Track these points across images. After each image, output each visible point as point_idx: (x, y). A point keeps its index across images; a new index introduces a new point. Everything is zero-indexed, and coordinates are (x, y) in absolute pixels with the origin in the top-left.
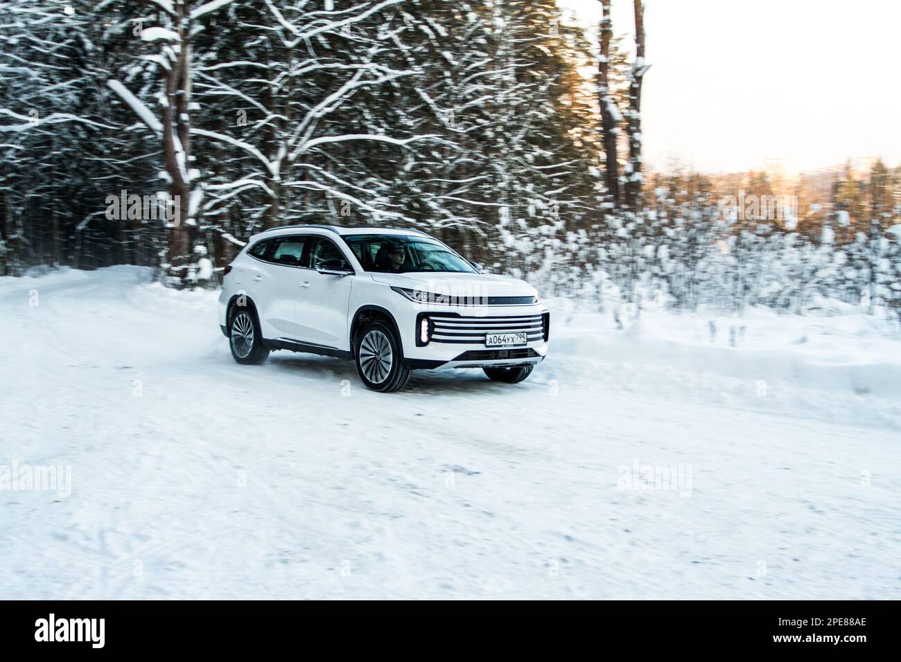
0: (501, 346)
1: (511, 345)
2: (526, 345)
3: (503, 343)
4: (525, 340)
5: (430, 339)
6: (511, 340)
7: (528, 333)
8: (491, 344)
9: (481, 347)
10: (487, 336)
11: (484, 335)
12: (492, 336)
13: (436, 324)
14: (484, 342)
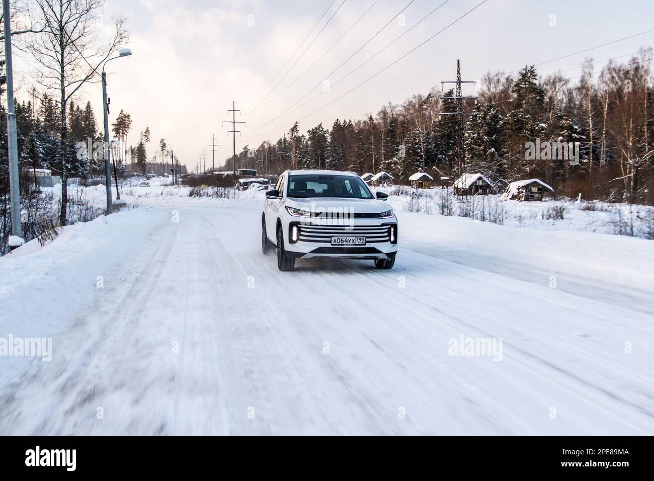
0: (343, 245)
1: (352, 245)
2: (365, 245)
3: (345, 243)
4: (364, 241)
5: (298, 239)
6: (352, 241)
7: (367, 237)
8: (335, 243)
9: (329, 245)
10: (332, 238)
11: (330, 237)
12: (336, 238)
13: (302, 229)
14: (330, 242)
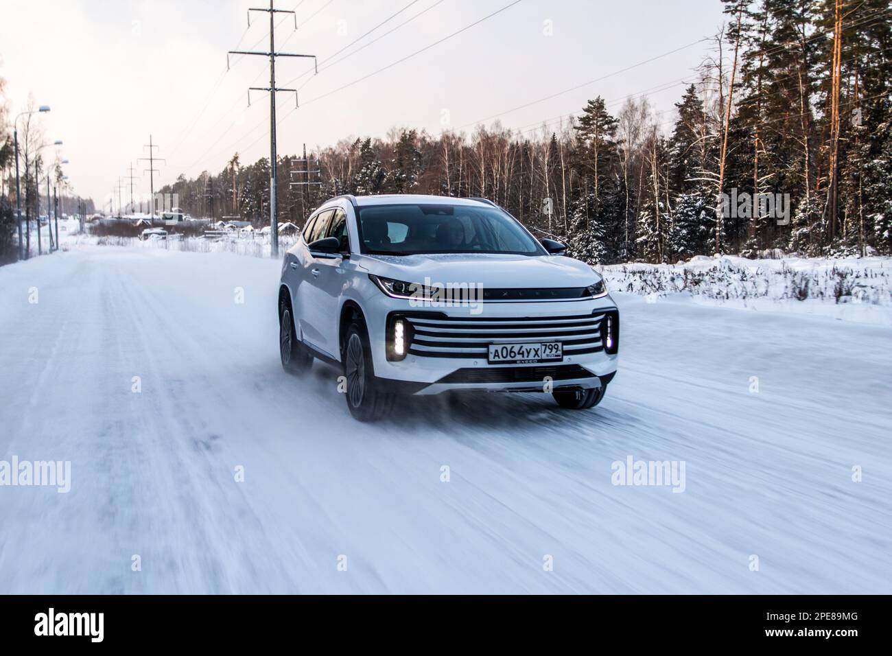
0: (515, 362)
1: (533, 361)
2: (561, 360)
3: (519, 357)
4: (560, 353)
5: (408, 350)
6: (533, 353)
7: (565, 343)
8: (497, 359)
9: (481, 363)
10: (491, 346)
11: (486, 345)
12: (499, 348)
13: (417, 328)
14: (485, 356)
